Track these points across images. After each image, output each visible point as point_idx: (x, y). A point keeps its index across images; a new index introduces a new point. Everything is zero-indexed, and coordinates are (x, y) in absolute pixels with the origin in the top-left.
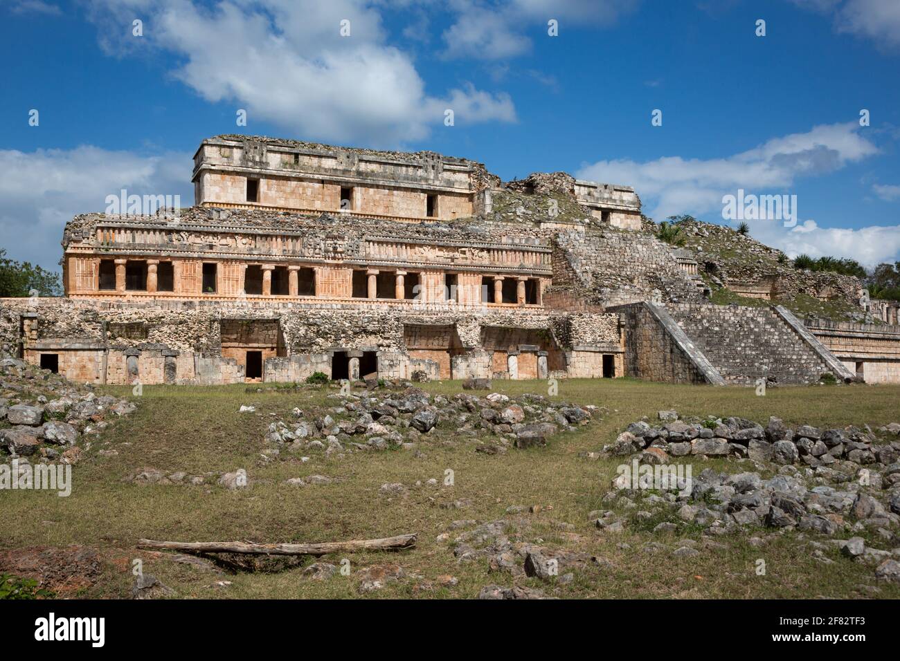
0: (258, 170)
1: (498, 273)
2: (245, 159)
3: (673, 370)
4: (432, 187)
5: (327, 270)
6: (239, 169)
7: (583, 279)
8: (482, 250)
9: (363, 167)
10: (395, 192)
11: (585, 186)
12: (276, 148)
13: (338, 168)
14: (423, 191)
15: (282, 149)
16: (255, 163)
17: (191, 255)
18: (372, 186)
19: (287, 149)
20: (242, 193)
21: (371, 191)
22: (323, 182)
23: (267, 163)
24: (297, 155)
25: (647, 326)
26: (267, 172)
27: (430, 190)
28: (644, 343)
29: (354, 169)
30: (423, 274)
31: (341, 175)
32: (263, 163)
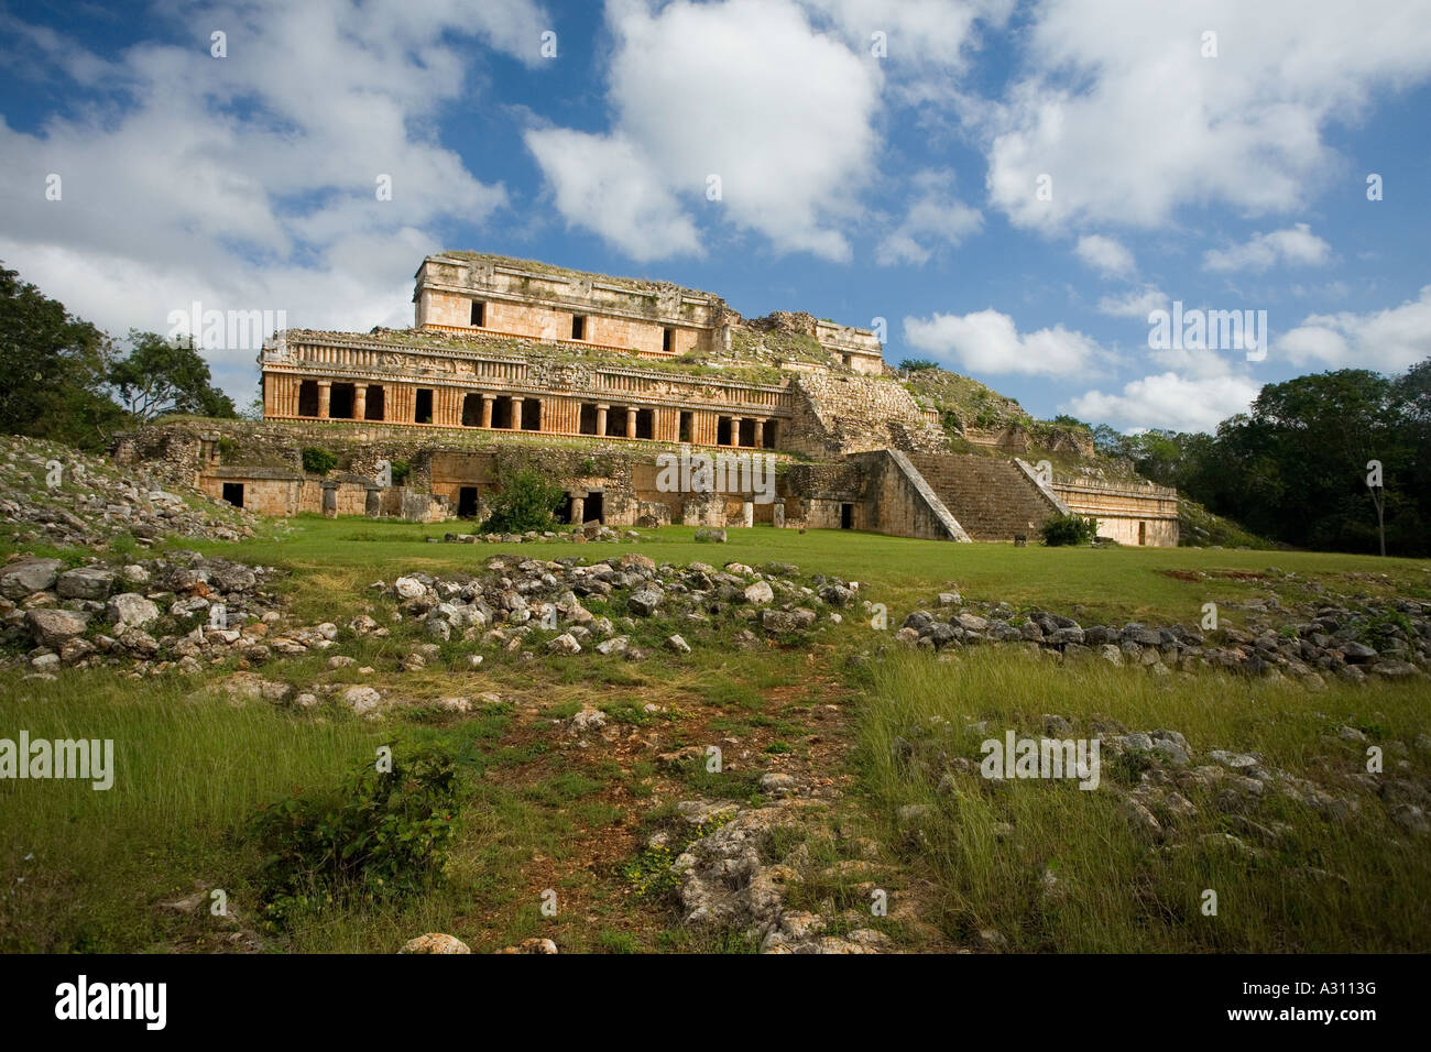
0: (484, 293)
1: (735, 413)
2: (470, 281)
3: (915, 522)
4: (670, 321)
5: (553, 403)
6: (465, 291)
7: (823, 423)
8: (720, 388)
9: (598, 295)
10: (631, 324)
11: (827, 327)
12: (506, 270)
13: (571, 295)
14: (661, 324)
15: (511, 272)
16: (481, 285)
17: (403, 380)
18: (607, 316)
19: (517, 272)
20: (466, 315)
21: (606, 320)
22: (554, 309)
23: (495, 286)
24: (527, 278)
25: (889, 476)
26: (495, 295)
27: (668, 324)
28: (885, 493)
29: (588, 297)
30: (657, 412)
31: (574, 303)
32: (490, 285)
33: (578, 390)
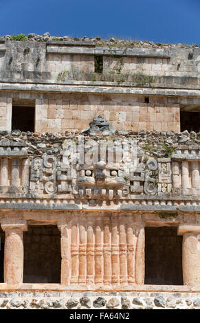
0: (30, 86)
5: (83, 233)
12: (63, 49)
13: (174, 75)
15: (73, 50)
16: (25, 74)
19: (81, 50)
22: (146, 100)
23: (47, 75)
26: (47, 88)
31: (179, 86)
32: (39, 74)
33: (133, 197)
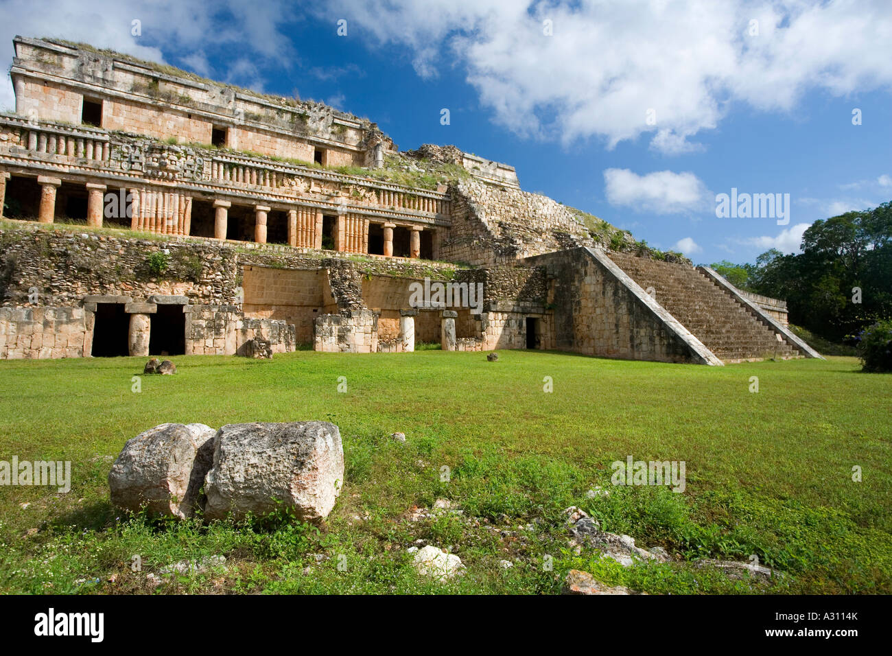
0: (99, 89)
1: (388, 219)
2: (80, 73)
4: (320, 140)
6: (73, 83)
7: (489, 229)
8: (370, 189)
9: (241, 107)
10: (279, 140)
11: (472, 160)
12: (128, 67)
13: (210, 103)
14: (311, 142)
15: (136, 69)
16: (97, 79)
18: (251, 129)
19: (142, 71)
20: (75, 112)
21: (251, 134)
22: (190, 116)
23: (113, 83)
24: (156, 80)
25: (588, 279)
26: (113, 93)
27: (318, 143)
28: (583, 302)
29: (230, 107)
30: (293, 213)
31: (213, 111)
32: (107, 81)
33: (186, 180)
